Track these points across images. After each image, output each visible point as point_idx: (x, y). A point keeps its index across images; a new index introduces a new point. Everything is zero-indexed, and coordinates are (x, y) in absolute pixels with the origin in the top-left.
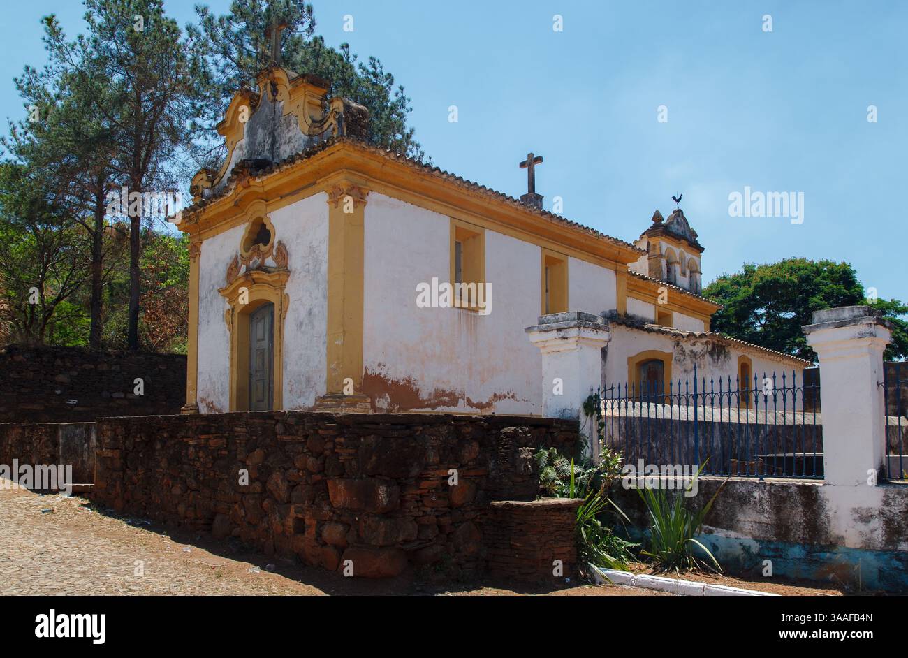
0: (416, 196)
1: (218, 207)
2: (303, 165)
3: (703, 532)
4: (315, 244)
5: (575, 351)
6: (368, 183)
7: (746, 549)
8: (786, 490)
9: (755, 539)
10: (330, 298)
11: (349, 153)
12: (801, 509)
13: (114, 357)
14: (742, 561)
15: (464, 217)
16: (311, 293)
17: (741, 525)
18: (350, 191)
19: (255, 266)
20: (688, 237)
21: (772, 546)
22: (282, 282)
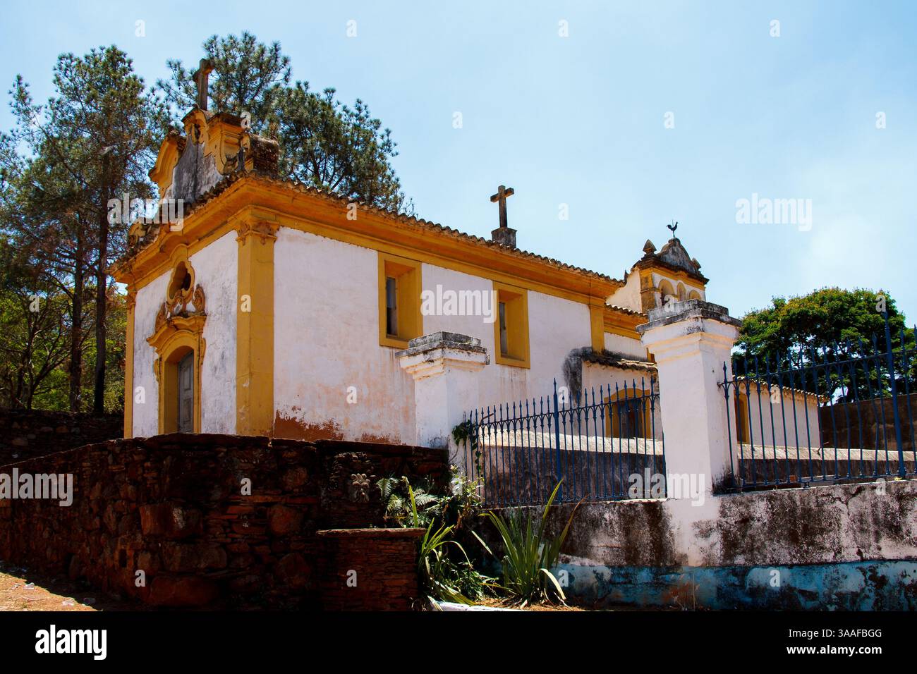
0: (336, 230)
1: (147, 255)
2: (214, 205)
3: (560, 562)
4: (227, 284)
5: (443, 374)
6: (279, 218)
7: (599, 577)
8: (634, 509)
9: (608, 565)
10: (239, 339)
11: (254, 188)
12: (648, 529)
13: (73, 419)
14: (595, 590)
15: (394, 250)
16: (223, 336)
17: (594, 551)
18: (257, 227)
19: (178, 312)
20: (688, 268)
21: (623, 572)
22: (199, 326)
